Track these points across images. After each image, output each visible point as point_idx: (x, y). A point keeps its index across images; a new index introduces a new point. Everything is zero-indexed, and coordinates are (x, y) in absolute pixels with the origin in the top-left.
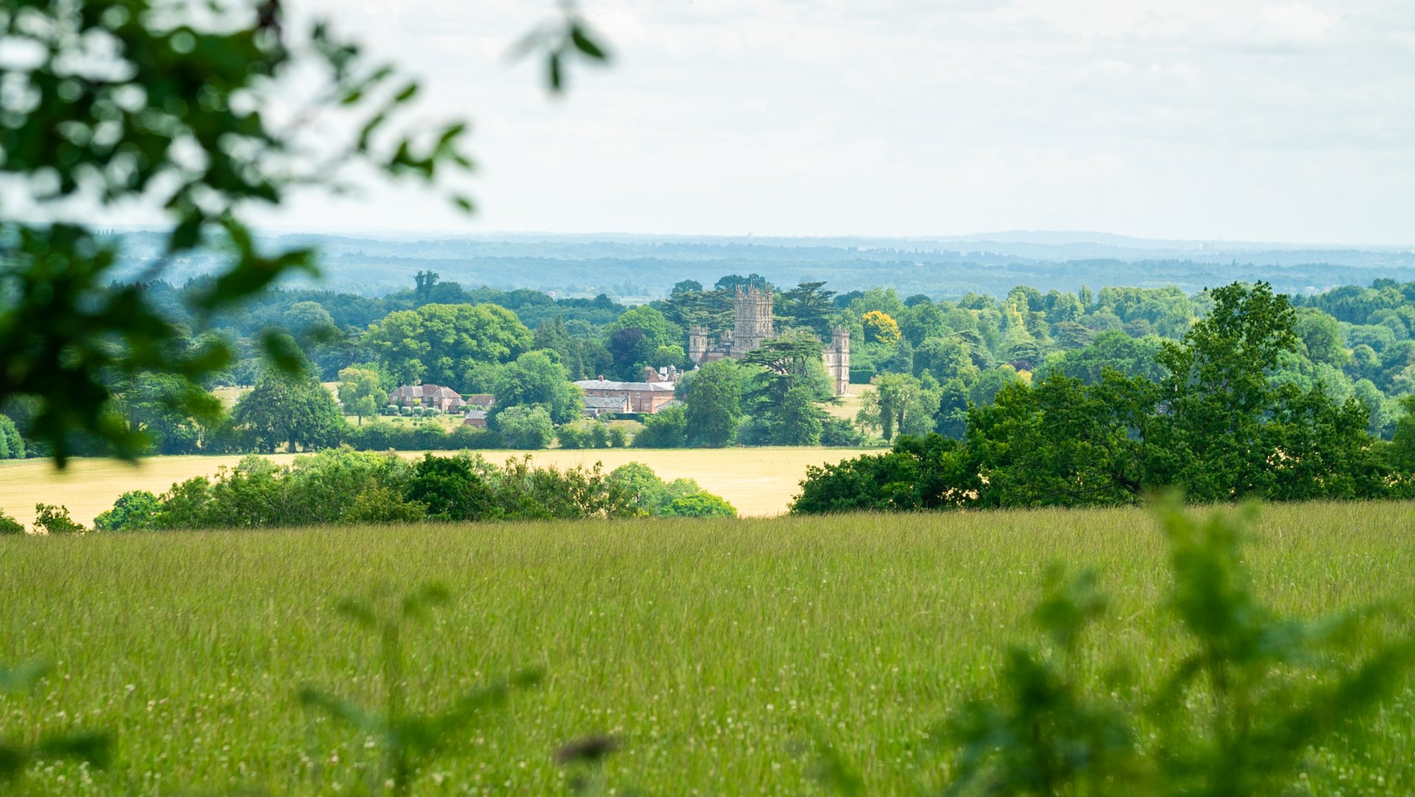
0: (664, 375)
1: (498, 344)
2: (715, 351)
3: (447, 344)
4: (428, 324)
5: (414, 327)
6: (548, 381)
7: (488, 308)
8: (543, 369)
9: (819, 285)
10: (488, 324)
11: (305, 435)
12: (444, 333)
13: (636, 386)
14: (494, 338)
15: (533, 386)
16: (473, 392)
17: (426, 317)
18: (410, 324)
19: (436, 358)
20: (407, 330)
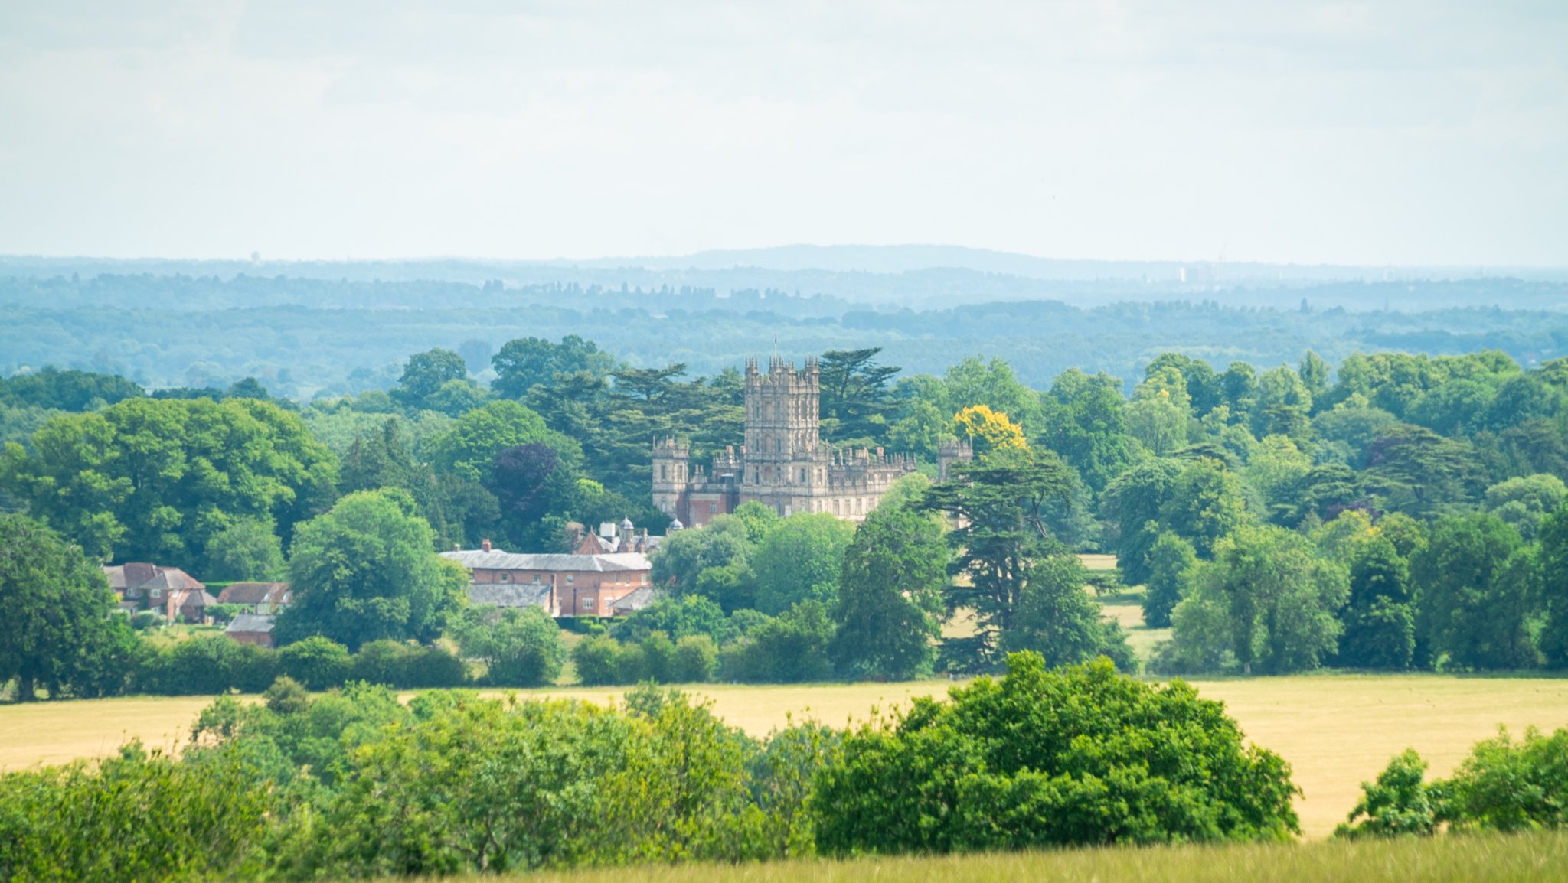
0: (609, 539)
1: (270, 480)
2: (704, 490)
3: (168, 480)
4: (130, 439)
5: (99, 444)
6: (402, 552)
7: (244, 405)
8: (387, 530)
9: (864, 354)
10: (250, 438)
11: (57, 663)
12: (161, 457)
13: (562, 561)
14: (262, 468)
15: (372, 562)
16: (226, 577)
17: (123, 425)
18: (92, 440)
19: (147, 509)
20: (86, 450)
